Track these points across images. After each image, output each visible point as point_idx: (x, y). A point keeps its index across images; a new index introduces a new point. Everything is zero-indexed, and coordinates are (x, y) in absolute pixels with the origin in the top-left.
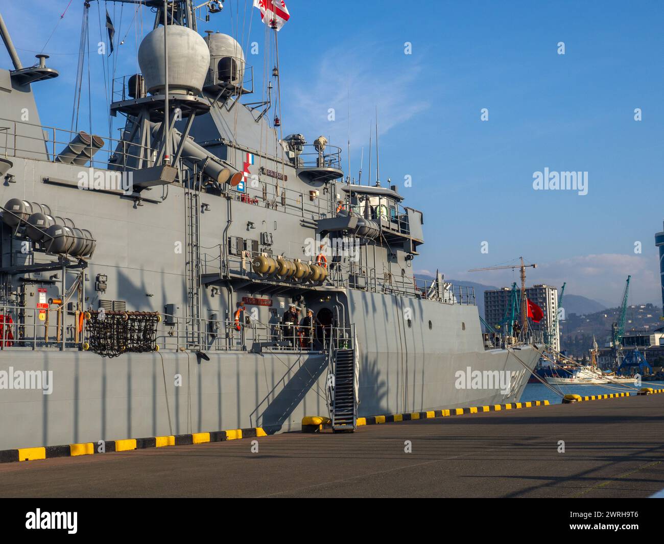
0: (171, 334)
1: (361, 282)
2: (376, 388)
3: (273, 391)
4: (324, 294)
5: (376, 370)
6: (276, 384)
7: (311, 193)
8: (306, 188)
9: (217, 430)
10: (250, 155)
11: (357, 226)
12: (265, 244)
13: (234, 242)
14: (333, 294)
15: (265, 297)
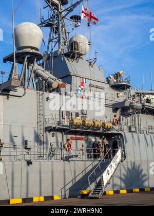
0: (28, 153)
1: (133, 129)
2: (141, 177)
3: (75, 178)
4: (113, 135)
5: (140, 169)
6: (76, 175)
7: (118, 94)
8: (115, 92)
9: (25, 197)
10: (84, 79)
11: (130, 106)
12: (83, 114)
13: (65, 113)
14: (117, 134)
15: (83, 137)
